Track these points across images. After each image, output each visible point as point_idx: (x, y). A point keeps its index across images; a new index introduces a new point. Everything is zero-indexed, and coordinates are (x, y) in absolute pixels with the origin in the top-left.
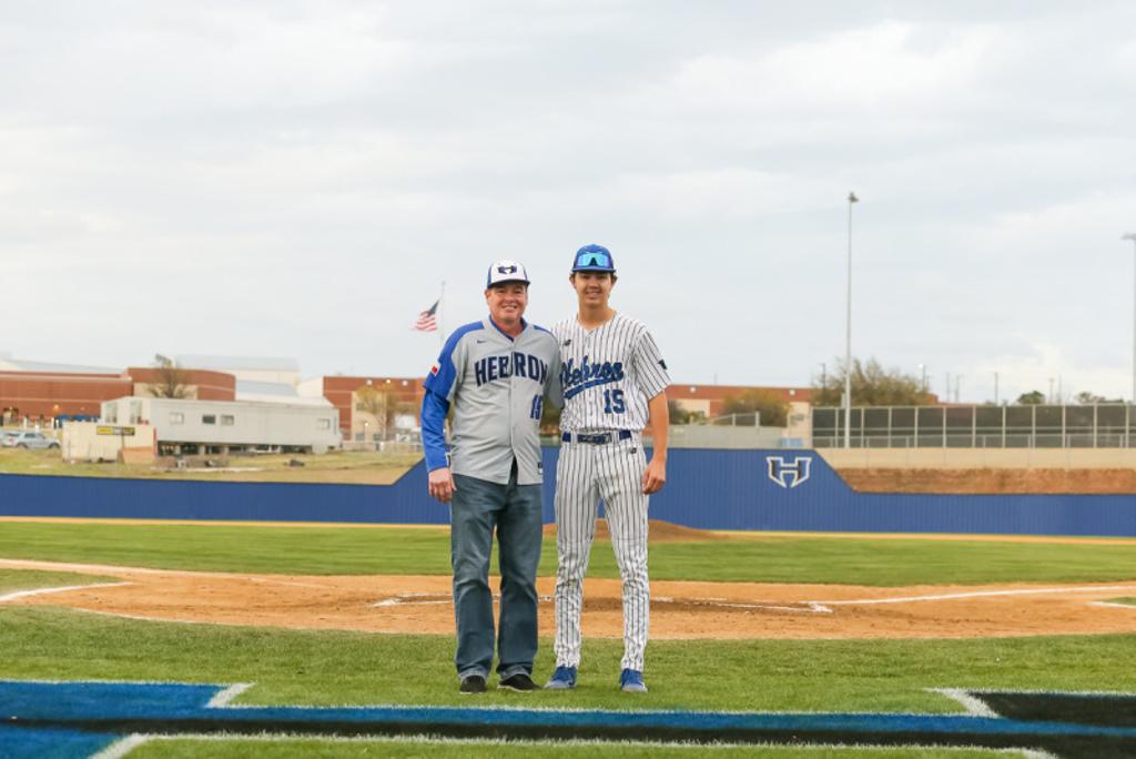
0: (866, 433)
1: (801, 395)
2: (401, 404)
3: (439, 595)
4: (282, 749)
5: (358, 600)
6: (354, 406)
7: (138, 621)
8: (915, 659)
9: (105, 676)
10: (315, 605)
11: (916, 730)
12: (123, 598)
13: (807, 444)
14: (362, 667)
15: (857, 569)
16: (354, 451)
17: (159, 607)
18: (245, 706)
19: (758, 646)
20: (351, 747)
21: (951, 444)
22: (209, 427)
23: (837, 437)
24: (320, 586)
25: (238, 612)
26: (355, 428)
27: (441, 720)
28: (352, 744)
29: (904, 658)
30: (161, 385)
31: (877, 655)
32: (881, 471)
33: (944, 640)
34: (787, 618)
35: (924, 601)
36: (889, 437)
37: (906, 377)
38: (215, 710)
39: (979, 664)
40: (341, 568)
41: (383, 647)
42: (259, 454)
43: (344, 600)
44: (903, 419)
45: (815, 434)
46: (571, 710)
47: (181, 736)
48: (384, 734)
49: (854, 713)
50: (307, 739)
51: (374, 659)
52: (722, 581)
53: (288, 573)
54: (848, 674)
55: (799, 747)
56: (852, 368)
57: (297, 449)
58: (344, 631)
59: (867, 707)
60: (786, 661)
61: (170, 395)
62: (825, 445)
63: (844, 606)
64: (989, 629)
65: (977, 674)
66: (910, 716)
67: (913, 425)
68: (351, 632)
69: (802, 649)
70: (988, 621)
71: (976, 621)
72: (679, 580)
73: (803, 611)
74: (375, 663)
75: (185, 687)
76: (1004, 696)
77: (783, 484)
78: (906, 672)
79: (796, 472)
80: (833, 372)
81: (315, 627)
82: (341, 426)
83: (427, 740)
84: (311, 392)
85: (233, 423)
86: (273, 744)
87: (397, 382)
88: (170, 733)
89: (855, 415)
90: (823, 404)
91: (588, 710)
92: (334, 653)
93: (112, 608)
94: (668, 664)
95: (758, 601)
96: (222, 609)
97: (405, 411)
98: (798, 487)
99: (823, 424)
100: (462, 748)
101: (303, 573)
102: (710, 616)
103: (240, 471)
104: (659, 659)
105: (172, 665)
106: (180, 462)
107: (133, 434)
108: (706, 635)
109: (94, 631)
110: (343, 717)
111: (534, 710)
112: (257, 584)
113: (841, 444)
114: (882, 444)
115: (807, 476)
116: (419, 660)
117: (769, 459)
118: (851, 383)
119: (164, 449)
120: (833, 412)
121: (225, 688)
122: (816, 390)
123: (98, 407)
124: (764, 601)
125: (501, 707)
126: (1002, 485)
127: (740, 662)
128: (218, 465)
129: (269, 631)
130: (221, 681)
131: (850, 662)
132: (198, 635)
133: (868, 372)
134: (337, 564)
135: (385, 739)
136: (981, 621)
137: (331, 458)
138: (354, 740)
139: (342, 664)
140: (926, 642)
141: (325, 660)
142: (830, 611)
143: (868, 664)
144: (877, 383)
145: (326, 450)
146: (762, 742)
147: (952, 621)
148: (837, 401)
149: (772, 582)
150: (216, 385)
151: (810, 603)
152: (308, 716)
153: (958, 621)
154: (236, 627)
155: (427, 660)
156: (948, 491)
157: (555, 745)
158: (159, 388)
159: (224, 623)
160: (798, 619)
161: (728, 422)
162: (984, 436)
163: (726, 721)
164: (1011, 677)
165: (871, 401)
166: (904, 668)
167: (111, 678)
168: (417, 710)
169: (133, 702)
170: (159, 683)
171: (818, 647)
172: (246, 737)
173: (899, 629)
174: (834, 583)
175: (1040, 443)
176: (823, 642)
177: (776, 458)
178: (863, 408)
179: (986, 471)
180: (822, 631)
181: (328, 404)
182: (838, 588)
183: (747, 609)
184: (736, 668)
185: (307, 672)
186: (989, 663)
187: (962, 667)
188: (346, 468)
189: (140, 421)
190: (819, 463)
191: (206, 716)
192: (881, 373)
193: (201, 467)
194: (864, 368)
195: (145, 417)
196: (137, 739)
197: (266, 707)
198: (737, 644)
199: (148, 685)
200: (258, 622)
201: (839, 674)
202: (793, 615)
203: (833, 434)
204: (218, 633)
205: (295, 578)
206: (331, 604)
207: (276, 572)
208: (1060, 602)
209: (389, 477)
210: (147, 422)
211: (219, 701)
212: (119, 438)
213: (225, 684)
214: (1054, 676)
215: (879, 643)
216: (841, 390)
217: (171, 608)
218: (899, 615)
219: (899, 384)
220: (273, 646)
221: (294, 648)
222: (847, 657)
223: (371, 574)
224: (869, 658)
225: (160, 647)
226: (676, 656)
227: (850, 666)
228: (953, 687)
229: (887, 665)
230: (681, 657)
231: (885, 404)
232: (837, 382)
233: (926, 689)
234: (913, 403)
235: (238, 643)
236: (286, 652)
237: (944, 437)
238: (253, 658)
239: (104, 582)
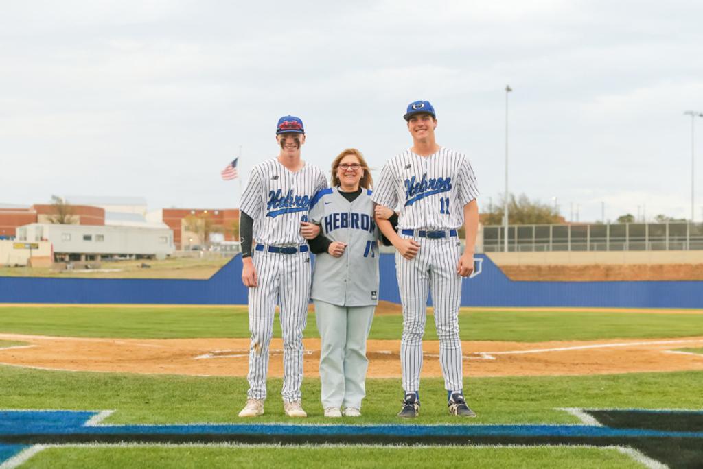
0: (518, 243)
2: (214, 226)
3: (238, 351)
4: (134, 453)
5: (185, 355)
6: (183, 228)
7: (40, 371)
8: (549, 389)
9: (18, 406)
10: (157, 358)
11: (549, 435)
12: (30, 355)
13: (480, 250)
14: (187, 398)
15: (512, 331)
16: (183, 257)
17: (54, 361)
18: (111, 425)
20: (179, 451)
21: (574, 249)
22: (87, 242)
23: (499, 245)
24: (160, 346)
25: (106, 364)
26: (184, 242)
27: (238, 432)
28: (180, 449)
29: (541, 389)
30: (55, 215)
32: (528, 267)
33: (568, 377)
35: (555, 351)
36: (534, 245)
37: (545, 206)
38: (91, 428)
39: (590, 392)
40: (174, 334)
41: (202, 386)
42: (121, 260)
43: (176, 355)
44: (543, 233)
45: (485, 243)
46: (324, 425)
47: (68, 445)
48: (201, 442)
49: (508, 424)
50: (151, 446)
51: (195, 393)
53: (140, 338)
54: (505, 399)
55: (472, 447)
56: (509, 200)
57: (146, 257)
58: (175, 375)
59: (516, 421)
61: (62, 222)
62: (492, 250)
63: (503, 355)
64: (598, 370)
65: (589, 398)
66: (545, 426)
67: (548, 236)
68: (181, 376)
69: (475, 383)
70: (597, 364)
71: (589, 364)
72: (396, 339)
73: (476, 359)
74: (196, 395)
75: (71, 413)
76: (606, 412)
78: (543, 398)
80: (497, 203)
81: (156, 373)
82: (175, 241)
83: (229, 445)
84: (155, 219)
85: (103, 240)
86: (128, 449)
87: (211, 212)
88: (61, 443)
89: (511, 231)
90: (490, 224)
91: (335, 425)
92: (169, 390)
93: (23, 362)
94: (388, 395)
96: (96, 362)
97: (216, 231)
98: (474, 278)
99: (491, 237)
100: (252, 450)
101: (149, 338)
103: (107, 271)
104: (382, 391)
105: (63, 399)
106: (68, 266)
107: (37, 248)
109: (10, 377)
110: (174, 431)
111: (300, 425)
112: (119, 346)
113: (502, 250)
114: (529, 249)
115: (480, 271)
116: (225, 393)
118: (509, 209)
119: (58, 257)
120: (497, 229)
121: (96, 413)
122: (485, 215)
123: (14, 230)
125: (278, 424)
126: (607, 275)
127: (436, 392)
128: (94, 268)
129: (126, 376)
130: (95, 409)
131: (506, 392)
132: (80, 379)
133: (520, 202)
134: (171, 331)
135: (201, 445)
136: (592, 364)
137: (167, 262)
138: (181, 446)
139: (174, 397)
140: (556, 378)
141: (163, 394)
142: (494, 358)
143: (519, 392)
144: (526, 210)
145: (165, 257)
146: (448, 444)
147: (573, 364)
148: (499, 221)
150: (92, 215)
151: (481, 353)
152: (151, 431)
153: (577, 364)
154: (105, 374)
155: (230, 393)
156: (572, 280)
157: (313, 448)
158: (55, 217)
159: (97, 371)
160: (473, 364)
162: (595, 244)
163: (425, 431)
164: (611, 400)
165: (522, 221)
166: (541, 395)
167: (22, 408)
168: (223, 426)
169: (37, 424)
170: (54, 410)
171: (486, 382)
172: (110, 445)
173: (537, 370)
174: (498, 340)
175: (632, 248)
176: (489, 378)
178: (516, 226)
179: (597, 267)
180: (488, 371)
181: (166, 227)
182: (500, 343)
184: (432, 396)
185: (151, 402)
186: (597, 391)
187: (578, 394)
188: (178, 269)
189: (42, 239)
190: (488, 262)
191: (84, 432)
192: (529, 204)
193: (83, 269)
194: (517, 200)
195: (45, 236)
196: (39, 448)
197: (124, 425)
198: (433, 380)
199: (46, 412)
200: (119, 370)
201: (499, 399)
202: (470, 361)
203: (496, 243)
204: (93, 378)
205: (143, 340)
206: (168, 358)
207: (131, 338)
208: (644, 351)
209: (206, 274)
210: (47, 240)
211: (93, 422)
212: (29, 250)
213: (97, 411)
214: (639, 399)
215: (526, 379)
216: (502, 214)
217: (62, 362)
218: (539, 361)
219: (540, 211)
220: (129, 386)
221: (143, 387)
222: (504, 388)
223: (193, 338)
224: (518, 389)
225: (54, 387)
226: (393, 389)
227: (507, 394)
228: (573, 406)
229: (530, 394)
230: (396, 390)
231: (531, 223)
232: (499, 209)
233: (555, 408)
234: (549, 222)
235: (106, 384)
236: (138, 390)
237: (569, 244)
238: (115, 393)
239: (18, 345)
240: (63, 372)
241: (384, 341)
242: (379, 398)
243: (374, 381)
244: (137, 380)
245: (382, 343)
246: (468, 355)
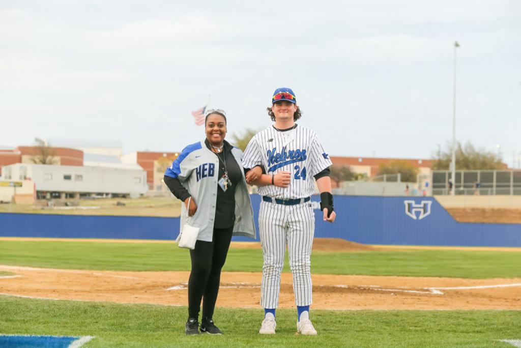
0: (464, 187)
1: (425, 163)
5: (158, 286)
6: (155, 169)
7: (24, 299)
8: (493, 322)
9: (5, 331)
10: (132, 289)
12: (15, 285)
13: (429, 193)
14: (160, 326)
15: (458, 268)
16: (156, 196)
17: (37, 290)
19: (398, 314)
21: (515, 193)
22: (67, 181)
24: (135, 278)
25: (85, 293)
26: (156, 183)
29: (486, 322)
30: (38, 156)
31: (470, 320)
32: (473, 210)
33: (511, 311)
34: (416, 297)
35: (499, 287)
37: (489, 153)
40: (148, 267)
41: (173, 314)
42: (98, 199)
43: (150, 287)
44: (487, 178)
45: (434, 187)
51: (168, 322)
52: (377, 275)
53: (116, 270)
54: (452, 331)
56: (456, 148)
57: (121, 195)
58: (150, 305)
60: (415, 323)
61: (44, 162)
62: (440, 193)
63: (450, 290)
67: (492, 182)
68: (155, 305)
69: (425, 316)
72: (352, 274)
73: (425, 294)
74: (168, 324)
77: (414, 217)
78: (487, 330)
79: (422, 210)
80: (445, 150)
81: (132, 303)
82: (148, 181)
84: (130, 161)
85: (82, 180)
89: (458, 176)
90: (438, 169)
92: (143, 318)
93: (9, 291)
94: (345, 325)
95: (399, 287)
96: (76, 292)
98: (423, 219)
99: (439, 181)
101: (124, 270)
102: (370, 296)
103: (86, 208)
104: (339, 322)
105: (46, 325)
106: (50, 203)
107: (21, 186)
108: (367, 308)
112: (97, 277)
115: (429, 212)
117: (406, 202)
118: (456, 156)
119: (40, 195)
120: (444, 174)
121: (77, 339)
122: (434, 161)
124: (403, 287)
127: (388, 324)
128: (73, 205)
129: (104, 304)
130: (76, 335)
131: (453, 324)
132: (61, 307)
133: (466, 150)
134: (145, 264)
137: (141, 201)
139: (148, 324)
140: (500, 312)
141: (138, 322)
142: (442, 293)
143: (466, 325)
144: (471, 157)
145: (138, 196)
147: (515, 300)
148: (447, 167)
149: (407, 276)
150: (72, 157)
151: (430, 288)
153: (519, 300)
154: (84, 303)
156: (513, 222)
158: (37, 158)
159: (77, 300)
160: (422, 298)
161: (381, 180)
165: (467, 167)
166: (485, 328)
167: (7, 333)
170: (39, 336)
171: (435, 315)
173: (483, 304)
174: (445, 277)
176: (438, 312)
177: (410, 202)
178: (462, 172)
180: (437, 305)
181: (140, 168)
182: (447, 279)
183: (392, 292)
184: (386, 327)
185: (128, 329)
188: (151, 207)
189: (25, 178)
190: (436, 205)
192: (474, 151)
193: (63, 206)
194: (463, 147)
195: (28, 176)
198: (386, 312)
200: (98, 299)
201: (447, 331)
202: (420, 295)
203: (444, 187)
204: (74, 306)
205: (119, 272)
206: (142, 289)
207: (108, 270)
209: (176, 212)
210: (30, 179)
211: (74, 347)
212: (13, 189)
213: (77, 337)
215: (472, 312)
216: (449, 161)
217: (45, 291)
218: (484, 296)
219: (484, 157)
220: (107, 314)
221: (119, 315)
222: (452, 321)
223: (165, 271)
224: (465, 322)
225: (38, 314)
226: (349, 320)
227: (453, 326)
228: (514, 338)
229: (476, 326)
230: (353, 321)
231: (475, 169)
232: (447, 155)
233: (500, 340)
234: (492, 168)
235: (85, 312)
236: (116, 317)
237: (512, 189)
238: (95, 321)
239: (4, 275)
240: (45, 300)
241: (341, 276)
242: (337, 329)
243: (332, 312)
244: (114, 308)
245: (339, 277)
246: (418, 290)
